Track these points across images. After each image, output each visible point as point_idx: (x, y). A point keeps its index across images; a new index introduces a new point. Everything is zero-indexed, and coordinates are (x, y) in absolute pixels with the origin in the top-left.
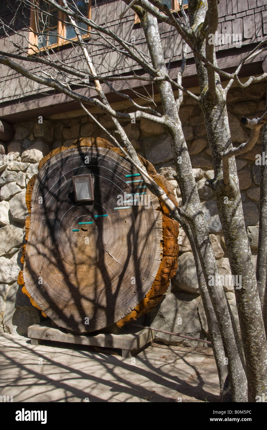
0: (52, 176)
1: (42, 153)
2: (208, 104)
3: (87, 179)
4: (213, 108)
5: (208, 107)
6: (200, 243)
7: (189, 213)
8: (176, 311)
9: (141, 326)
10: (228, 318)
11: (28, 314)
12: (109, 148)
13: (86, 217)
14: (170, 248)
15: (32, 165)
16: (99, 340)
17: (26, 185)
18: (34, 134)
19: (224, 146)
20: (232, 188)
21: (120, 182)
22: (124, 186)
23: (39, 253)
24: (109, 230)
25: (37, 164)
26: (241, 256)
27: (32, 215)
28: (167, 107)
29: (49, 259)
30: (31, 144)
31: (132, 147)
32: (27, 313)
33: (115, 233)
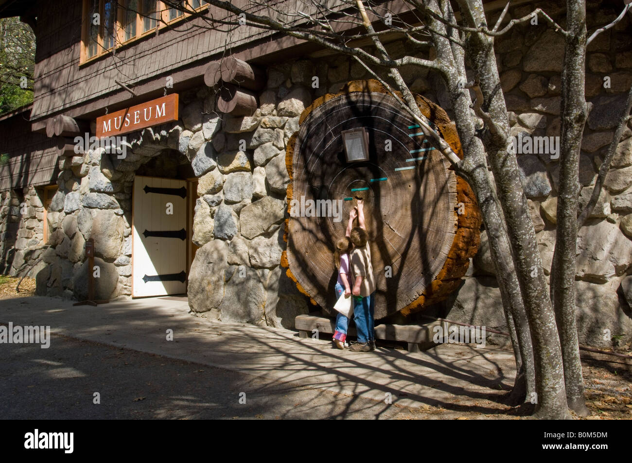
0: (316, 133)
1: (302, 103)
2: (473, 50)
3: (360, 133)
4: (478, 54)
5: (473, 53)
6: (481, 201)
7: (468, 167)
8: (477, 298)
9: (433, 318)
10: (517, 285)
11: (294, 304)
12: (387, 93)
13: (359, 181)
14: (467, 218)
15: (290, 119)
16: (379, 332)
17: (285, 145)
18: (291, 79)
19: (490, 93)
20: (501, 137)
21: (401, 135)
22: (407, 141)
23: (304, 229)
24: (389, 197)
25: (297, 118)
26: (515, 210)
27: (294, 183)
28: (439, 49)
29: (315, 236)
30: (288, 94)
31: (409, 92)
32: (294, 302)
33: (396, 200)
